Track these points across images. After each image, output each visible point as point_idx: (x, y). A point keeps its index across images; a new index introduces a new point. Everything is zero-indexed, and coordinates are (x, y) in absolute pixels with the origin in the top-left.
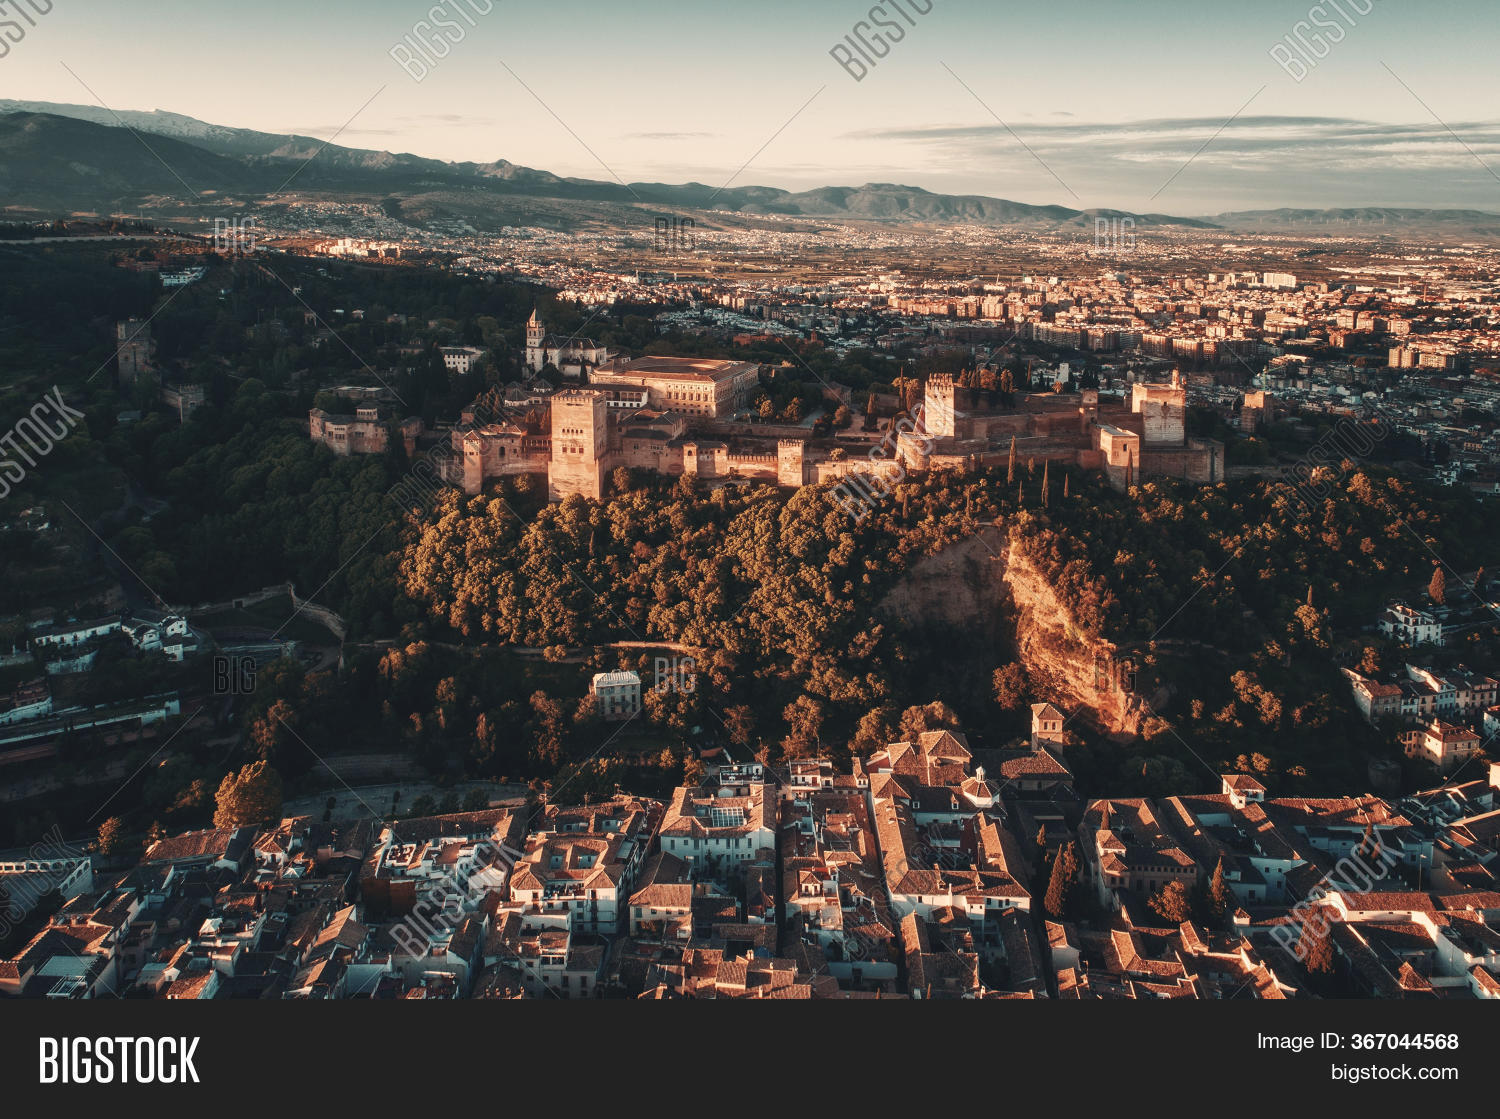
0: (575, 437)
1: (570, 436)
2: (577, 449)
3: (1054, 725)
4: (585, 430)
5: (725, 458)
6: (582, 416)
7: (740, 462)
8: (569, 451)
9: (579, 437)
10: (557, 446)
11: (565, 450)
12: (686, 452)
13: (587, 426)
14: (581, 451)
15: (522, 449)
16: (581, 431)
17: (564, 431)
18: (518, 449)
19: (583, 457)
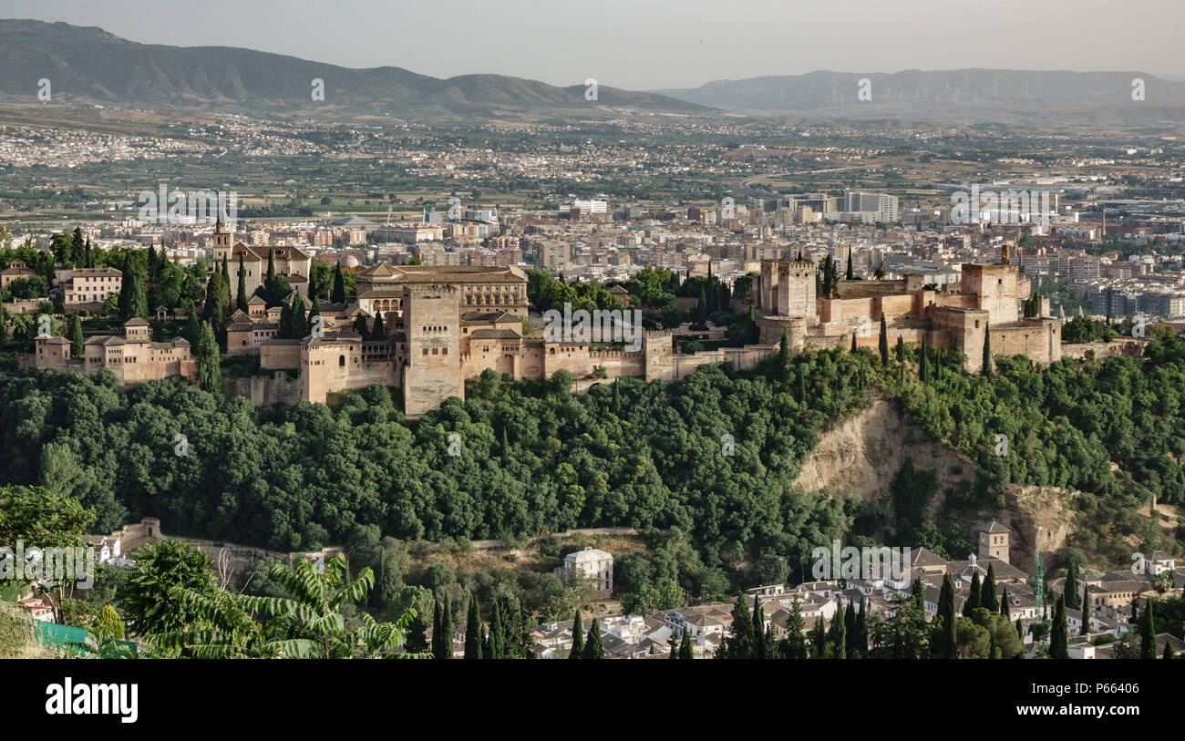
0: (437, 335)
1: (432, 335)
2: (440, 350)
3: (1002, 538)
4: (448, 326)
5: (588, 355)
6: (446, 310)
7: (603, 359)
8: (430, 352)
9: (443, 335)
10: (415, 348)
11: (425, 352)
12: (548, 350)
13: (451, 321)
14: (445, 351)
15: (363, 357)
16: (445, 328)
17: (425, 328)
18: (359, 358)
19: (446, 360)
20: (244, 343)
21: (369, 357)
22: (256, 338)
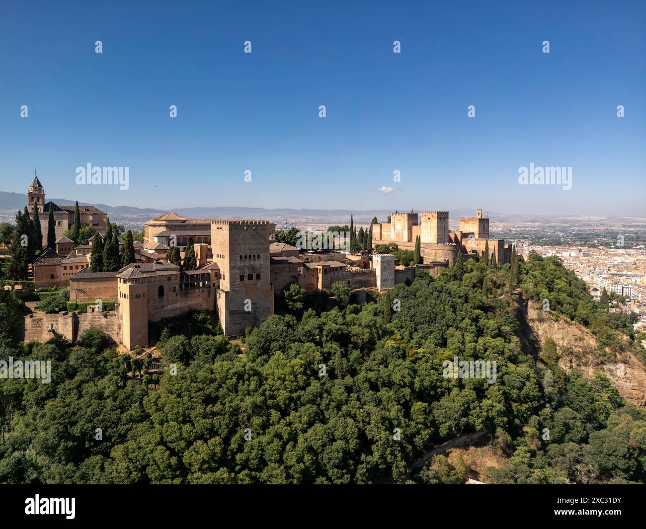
0: (252, 263)
1: (247, 263)
2: (254, 276)
4: (261, 254)
5: (345, 273)
6: (260, 240)
7: (354, 276)
8: (246, 279)
9: (256, 263)
11: (242, 278)
13: (263, 250)
14: (258, 277)
15: (181, 286)
16: (258, 256)
17: (241, 257)
18: (177, 286)
19: (259, 284)
20: (52, 277)
21: (186, 286)
22: (65, 272)
